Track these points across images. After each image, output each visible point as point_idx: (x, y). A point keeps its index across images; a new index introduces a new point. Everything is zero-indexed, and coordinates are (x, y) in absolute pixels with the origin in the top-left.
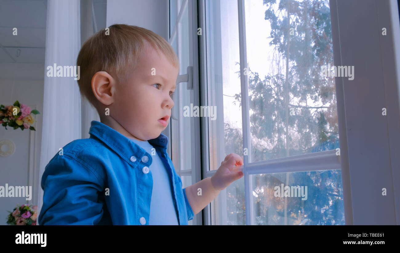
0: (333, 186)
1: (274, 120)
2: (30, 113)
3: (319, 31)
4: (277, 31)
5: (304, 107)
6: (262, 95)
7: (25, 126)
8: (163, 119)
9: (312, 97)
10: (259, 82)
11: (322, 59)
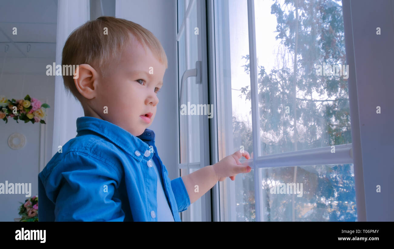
0: (338, 178)
1: (279, 112)
2: (40, 106)
3: (325, 25)
4: (283, 25)
5: (309, 100)
6: (268, 89)
7: (36, 120)
8: (147, 115)
9: (317, 91)
10: (265, 76)
11: (328, 53)
